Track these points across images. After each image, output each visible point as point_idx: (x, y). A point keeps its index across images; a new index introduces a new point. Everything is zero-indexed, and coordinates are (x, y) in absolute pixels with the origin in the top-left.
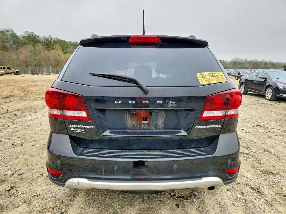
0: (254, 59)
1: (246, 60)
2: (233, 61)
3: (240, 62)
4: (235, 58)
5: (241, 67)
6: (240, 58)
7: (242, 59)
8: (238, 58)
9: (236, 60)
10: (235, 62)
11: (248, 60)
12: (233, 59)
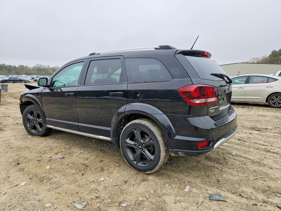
0: (56, 66)
1: (49, 66)
2: (35, 67)
3: (43, 69)
4: (37, 64)
5: (46, 73)
6: (43, 65)
7: (44, 66)
8: (41, 65)
9: (39, 66)
10: (39, 68)
11: (51, 67)
12: (36, 66)
